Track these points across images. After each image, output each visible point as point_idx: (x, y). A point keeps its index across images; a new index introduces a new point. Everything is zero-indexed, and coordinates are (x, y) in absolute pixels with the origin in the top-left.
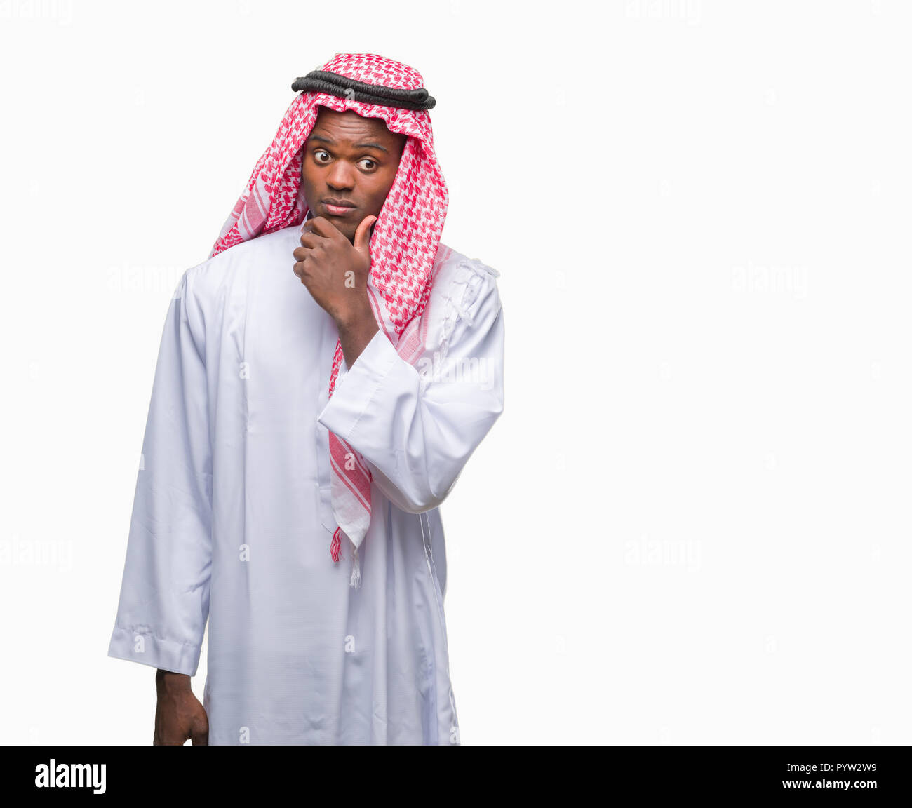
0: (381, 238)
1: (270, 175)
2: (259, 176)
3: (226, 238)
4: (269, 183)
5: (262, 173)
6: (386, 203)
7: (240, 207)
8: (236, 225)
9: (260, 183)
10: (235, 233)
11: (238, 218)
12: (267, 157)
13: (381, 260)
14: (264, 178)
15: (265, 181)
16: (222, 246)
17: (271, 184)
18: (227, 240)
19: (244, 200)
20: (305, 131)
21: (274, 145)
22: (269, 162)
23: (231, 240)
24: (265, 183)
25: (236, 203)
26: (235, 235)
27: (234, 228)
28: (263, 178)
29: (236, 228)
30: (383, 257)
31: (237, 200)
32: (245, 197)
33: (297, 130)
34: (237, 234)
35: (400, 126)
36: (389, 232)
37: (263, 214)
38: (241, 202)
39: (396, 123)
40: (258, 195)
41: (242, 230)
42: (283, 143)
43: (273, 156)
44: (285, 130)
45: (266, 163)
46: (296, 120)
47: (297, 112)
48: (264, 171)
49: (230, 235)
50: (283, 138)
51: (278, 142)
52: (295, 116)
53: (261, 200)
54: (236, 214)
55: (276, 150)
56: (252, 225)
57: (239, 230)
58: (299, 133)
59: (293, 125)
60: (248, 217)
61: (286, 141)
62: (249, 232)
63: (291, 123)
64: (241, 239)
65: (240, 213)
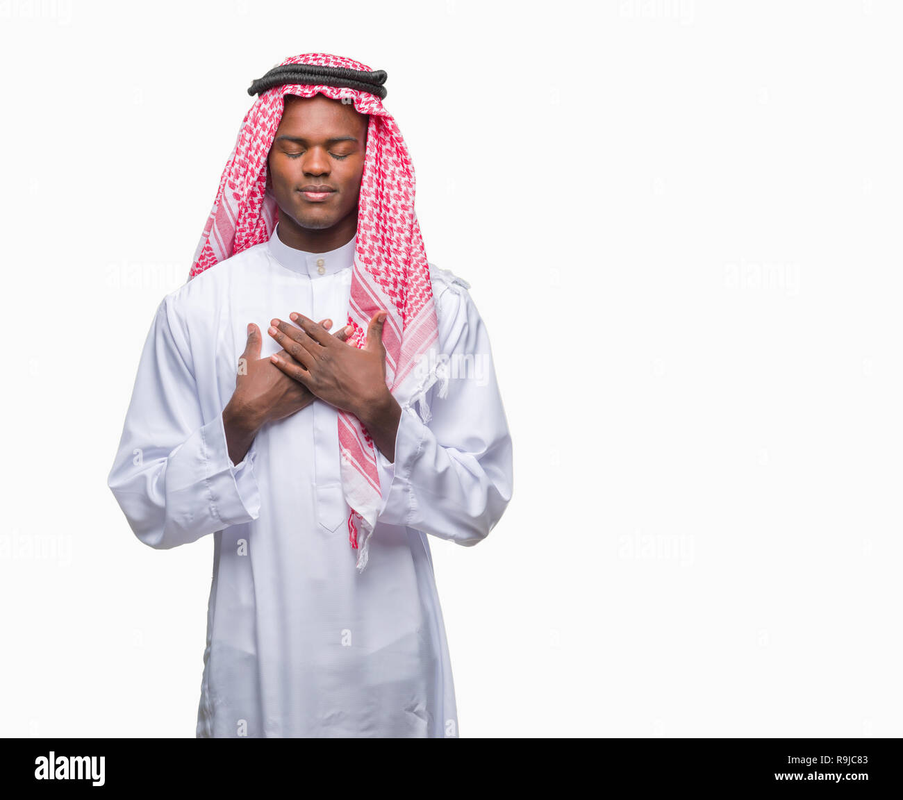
0: (364, 224)
1: (237, 183)
2: (227, 185)
3: (199, 260)
4: (236, 191)
5: (229, 181)
6: (361, 191)
7: (209, 227)
8: (208, 242)
9: (230, 193)
10: (208, 251)
11: (208, 236)
12: (233, 164)
13: (368, 245)
14: (232, 186)
15: (233, 188)
16: (197, 269)
17: (239, 192)
18: (201, 261)
19: (213, 217)
20: (273, 127)
21: (238, 152)
22: (236, 170)
23: (205, 260)
24: (233, 191)
25: (206, 222)
26: (208, 253)
27: (206, 246)
28: (230, 186)
29: (208, 245)
30: (369, 242)
32: (213, 214)
33: (264, 130)
34: (210, 251)
35: (367, 107)
36: (371, 217)
37: (233, 224)
38: (211, 220)
39: (362, 105)
40: (227, 204)
41: (214, 245)
42: (249, 149)
43: (239, 163)
44: (248, 136)
45: (233, 171)
46: (261, 122)
47: (260, 114)
48: (231, 178)
49: (203, 254)
50: (247, 145)
51: (243, 149)
52: (258, 119)
53: (230, 209)
54: (207, 233)
55: (242, 157)
56: (223, 238)
57: (211, 246)
58: (267, 132)
59: (259, 127)
60: (219, 229)
61: (255, 145)
62: (221, 249)
63: (255, 127)
64: (215, 258)
65: (209, 231)
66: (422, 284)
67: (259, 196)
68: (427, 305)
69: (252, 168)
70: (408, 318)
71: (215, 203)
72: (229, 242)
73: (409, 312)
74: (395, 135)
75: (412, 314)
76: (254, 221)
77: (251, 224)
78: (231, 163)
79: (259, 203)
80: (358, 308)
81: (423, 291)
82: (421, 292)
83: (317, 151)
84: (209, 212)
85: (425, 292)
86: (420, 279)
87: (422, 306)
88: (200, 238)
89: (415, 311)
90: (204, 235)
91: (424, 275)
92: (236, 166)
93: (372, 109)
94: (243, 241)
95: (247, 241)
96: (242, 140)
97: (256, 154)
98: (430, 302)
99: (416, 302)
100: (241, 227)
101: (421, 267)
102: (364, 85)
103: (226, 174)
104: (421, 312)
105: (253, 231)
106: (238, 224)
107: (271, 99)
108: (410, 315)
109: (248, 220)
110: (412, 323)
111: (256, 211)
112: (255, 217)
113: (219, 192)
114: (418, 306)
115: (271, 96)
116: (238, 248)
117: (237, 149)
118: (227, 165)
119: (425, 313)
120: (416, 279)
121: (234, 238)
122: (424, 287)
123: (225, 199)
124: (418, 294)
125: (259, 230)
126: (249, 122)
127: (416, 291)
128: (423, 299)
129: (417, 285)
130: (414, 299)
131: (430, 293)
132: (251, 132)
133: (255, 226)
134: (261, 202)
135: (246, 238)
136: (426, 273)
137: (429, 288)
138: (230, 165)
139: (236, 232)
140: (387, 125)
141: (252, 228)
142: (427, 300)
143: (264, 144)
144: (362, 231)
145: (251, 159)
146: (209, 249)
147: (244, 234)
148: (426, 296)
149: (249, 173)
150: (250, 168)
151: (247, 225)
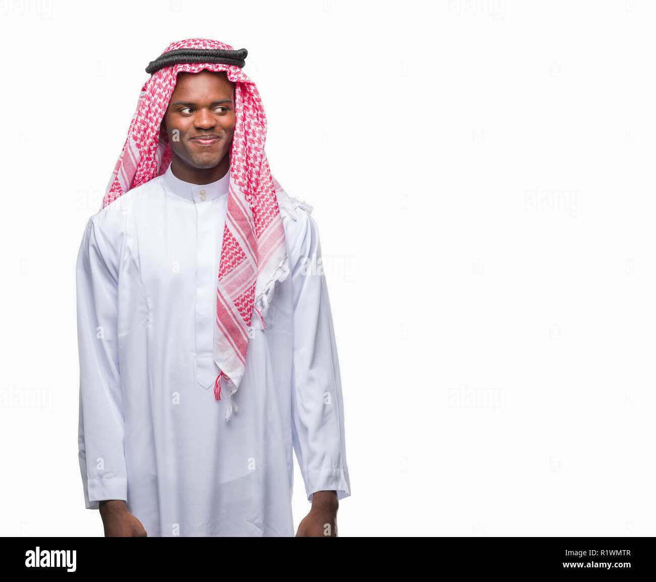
1: (139, 136)
2: (131, 138)
4: (138, 142)
5: (133, 135)
7: (118, 168)
8: (116, 179)
9: (133, 143)
10: (117, 185)
11: (117, 174)
12: (136, 123)
14: (135, 138)
15: (136, 140)
16: (109, 199)
17: (140, 142)
18: (111, 193)
19: (121, 160)
20: (168, 96)
21: (140, 114)
22: (138, 127)
24: (136, 142)
25: (116, 164)
26: (117, 187)
27: (115, 182)
28: (134, 139)
29: (117, 181)
31: (117, 161)
32: (122, 158)
33: (160, 98)
34: (119, 186)
35: (236, 77)
36: (243, 153)
37: (135, 165)
38: (119, 162)
39: (232, 76)
40: (131, 151)
41: (121, 181)
42: (149, 111)
43: (141, 122)
44: (147, 103)
45: (136, 127)
46: (157, 92)
47: (156, 86)
48: (135, 133)
49: (113, 188)
50: (147, 109)
51: (144, 112)
52: (155, 90)
53: (133, 155)
54: (116, 171)
55: (143, 118)
56: (128, 176)
57: (119, 182)
58: (162, 99)
59: (156, 96)
60: (125, 170)
61: (153, 109)
62: (126, 184)
63: (153, 95)
64: (122, 190)
65: (118, 170)
66: (271, 204)
67: (154, 145)
68: (275, 220)
69: (152, 126)
70: (262, 229)
71: (123, 150)
72: (131, 179)
73: (262, 224)
74: (255, 97)
75: (264, 226)
76: (150, 163)
77: (147, 165)
78: (135, 121)
79: (154, 150)
80: (232, 218)
81: (272, 209)
82: (270, 209)
83: (204, 111)
84: (119, 156)
85: (274, 210)
86: (270, 201)
87: (272, 220)
88: (111, 176)
89: (266, 224)
90: (114, 173)
91: (272, 198)
92: (139, 124)
93: (240, 78)
94: (141, 178)
95: (144, 178)
96: (141, 105)
97: (155, 115)
98: (277, 217)
99: (267, 218)
100: (141, 168)
101: (270, 192)
102: (233, 60)
103: (132, 129)
104: (271, 225)
105: (148, 170)
106: (139, 165)
107: (164, 75)
108: (263, 227)
109: (146, 162)
110: (264, 232)
111: (152, 156)
112: (151, 160)
113: (126, 142)
114: (269, 220)
115: (164, 73)
116: (137, 183)
117: (139, 111)
118: (132, 122)
119: (274, 225)
120: (267, 200)
121: (135, 175)
122: (273, 206)
123: (130, 148)
124: (268, 212)
125: (154, 169)
126: (147, 92)
127: (267, 209)
128: (273, 215)
129: (268, 205)
130: (266, 215)
131: (277, 210)
132: (149, 99)
133: (150, 166)
134: (155, 149)
135: (143, 175)
136: (274, 196)
137: (276, 207)
138: (134, 123)
139: (136, 171)
140: (250, 89)
141: (148, 168)
142: (275, 216)
143: (161, 108)
144: (237, 163)
145: (151, 119)
146: (117, 184)
147: (142, 172)
148: (275, 213)
149: (149, 130)
150: (150, 126)
151: (145, 166)
